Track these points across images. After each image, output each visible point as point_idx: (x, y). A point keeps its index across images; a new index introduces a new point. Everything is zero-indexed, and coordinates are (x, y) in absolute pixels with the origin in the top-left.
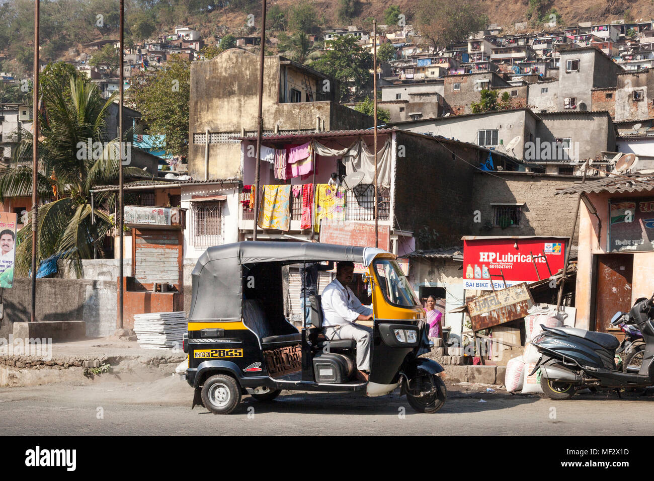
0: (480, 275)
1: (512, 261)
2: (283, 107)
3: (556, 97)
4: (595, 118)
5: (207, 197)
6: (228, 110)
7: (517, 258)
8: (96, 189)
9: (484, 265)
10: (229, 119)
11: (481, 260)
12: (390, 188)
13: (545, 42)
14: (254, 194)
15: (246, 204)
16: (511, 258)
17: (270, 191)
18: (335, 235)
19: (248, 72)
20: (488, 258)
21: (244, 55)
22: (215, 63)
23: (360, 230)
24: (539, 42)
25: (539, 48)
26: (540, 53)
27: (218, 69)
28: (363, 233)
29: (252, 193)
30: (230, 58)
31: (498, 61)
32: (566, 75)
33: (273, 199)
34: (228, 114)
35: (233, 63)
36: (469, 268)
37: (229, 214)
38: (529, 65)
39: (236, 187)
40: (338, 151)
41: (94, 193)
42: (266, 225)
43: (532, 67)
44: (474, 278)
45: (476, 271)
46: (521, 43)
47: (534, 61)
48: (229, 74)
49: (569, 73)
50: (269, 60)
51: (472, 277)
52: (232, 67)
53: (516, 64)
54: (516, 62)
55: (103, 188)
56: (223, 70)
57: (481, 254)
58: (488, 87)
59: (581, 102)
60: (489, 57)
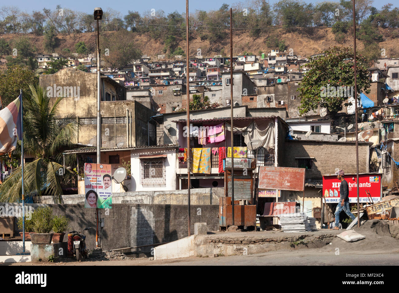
0: (333, 195)
1: (351, 187)
2: (104, 103)
3: (220, 99)
4: (279, 111)
5: (151, 156)
6: (67, 105)
7: (354, 185)
8: (67, 152)
9: (335, 190)
10: (67, 111)
11: (333, 187)
12: (274, 149)
13: (179, 67)
14: (187, 154)
15: (181, 159)
16: (350, 185)
17: (197, 152)
18: (269, 175)
19: (79, 82)
20: (337, 186)
21: (76, 71)
22: (57, 76)
23: (285, 171)
24: (176, 67)
25: (177, 70)
26: (177, 73)
27: (59, 80)
28: (288, 173)
29: (185, 153)
30: (66, 73)
31: (153, 77)
32: (226, 87)
33: (199, 156)
34: (67, 108)
35: (69, 76)
36: (326, 192)
37: (169, 165)
38: (173, 80)
39: (174, 150)
40: (241, 129)
41: (65, 155)
42: (195, 171)
43: (174, 81)
44: (329, 197)
45: (330, 193)
46: (164, 67)
47: (175, 78)
48: (66, 83)
49: (228, 85)
50: (93, 75)
51: (328, 196)
52: (69, 79)
53: (164, 80)
54: (164, 78)
55: (72, 151)
56: (62, 80)
57: (333, 183)
58: (180, 93)
59: (236, 102)
60: (147, 75)
